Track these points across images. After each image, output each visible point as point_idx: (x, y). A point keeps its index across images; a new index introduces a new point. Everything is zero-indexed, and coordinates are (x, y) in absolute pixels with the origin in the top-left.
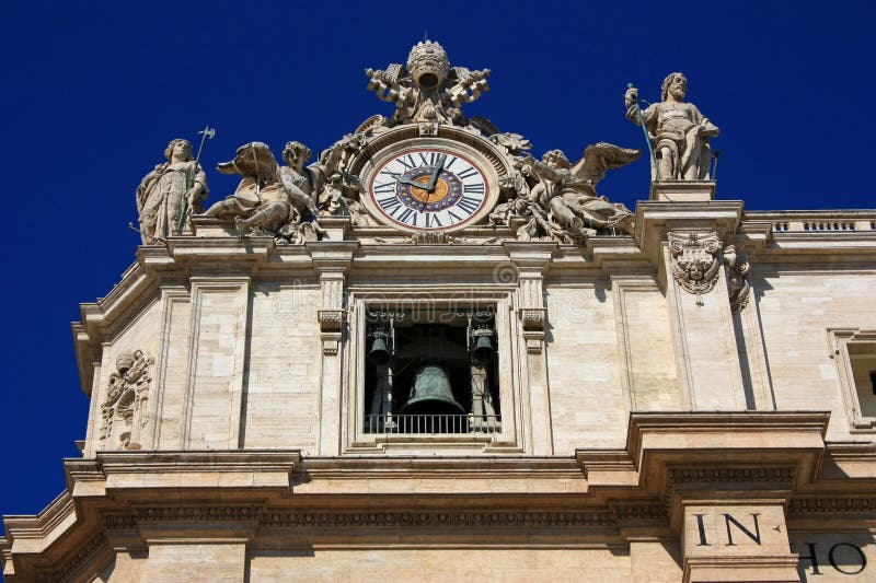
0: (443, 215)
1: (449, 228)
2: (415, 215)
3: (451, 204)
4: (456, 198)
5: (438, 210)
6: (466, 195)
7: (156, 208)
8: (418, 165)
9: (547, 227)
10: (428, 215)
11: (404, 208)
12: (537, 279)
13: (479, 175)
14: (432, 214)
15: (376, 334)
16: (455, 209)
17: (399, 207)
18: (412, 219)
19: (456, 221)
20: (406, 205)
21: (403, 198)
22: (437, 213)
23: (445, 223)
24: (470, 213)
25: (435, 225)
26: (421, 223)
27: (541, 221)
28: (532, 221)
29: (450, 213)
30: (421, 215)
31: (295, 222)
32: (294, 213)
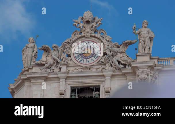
0: (90, 60)
1: (91, 63)
2: (83, 60)
4: (93, 55)
5: (89, 58)
7: (25, 58)
9: (113, 65)
12: (109, 79)
14: (87, 60)
15: (72, 94)
16: (93, 58)
17: (80, 58)
19: (93, 61)
20: (82, 57)
23: (90, 62)
24: (96, 59)
25: (88, 63)
26: (85, 63)
27: (112, 63)
28: (109, 63)
29: (92, 59)
30: (85, 60)
31: (55, 65)
32: (55, 62)
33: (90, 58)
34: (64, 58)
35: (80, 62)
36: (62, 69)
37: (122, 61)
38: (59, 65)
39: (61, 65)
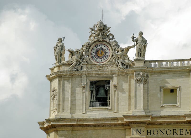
6: (106, 55)
8: (99, 48)
10: (100, 59)
12: (116, 76)
13: (109, 50)
20: (97, 57)
25: (101, 62)
31: (78, 64)
32: (78, 62)
33: (103, 58)
34: (84, 59)
36: (83, 67)
38: (81, 64)
39: (82, 64)
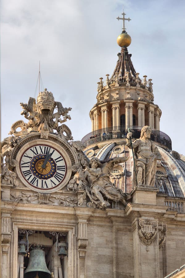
0: (48, 181)
1: (51, 189)
2: (37, 181)
3: (52, 176)
4: (54, 173)
5: (47, 179)
6: (58, 171)
8: (39, 153)
9: (91, 198)
10: (42, 181)
11: (33, 177)
13: (63, 161)
14: (44, 180)
15: (21, 243)
16: (53, 179)
17: (31, 176)
18: (36, 183)
19: (54, 186)
20: (34, 175)
21: (32, 170)
22: (46, 180)
23: (50, 187)
24: (59, 181)
26: (40, 186)
27: (89, 195)
28: (85, 193)
29: (51, 181)
30: (40, 181)
35: (31, 184)
37: (109, 193)
